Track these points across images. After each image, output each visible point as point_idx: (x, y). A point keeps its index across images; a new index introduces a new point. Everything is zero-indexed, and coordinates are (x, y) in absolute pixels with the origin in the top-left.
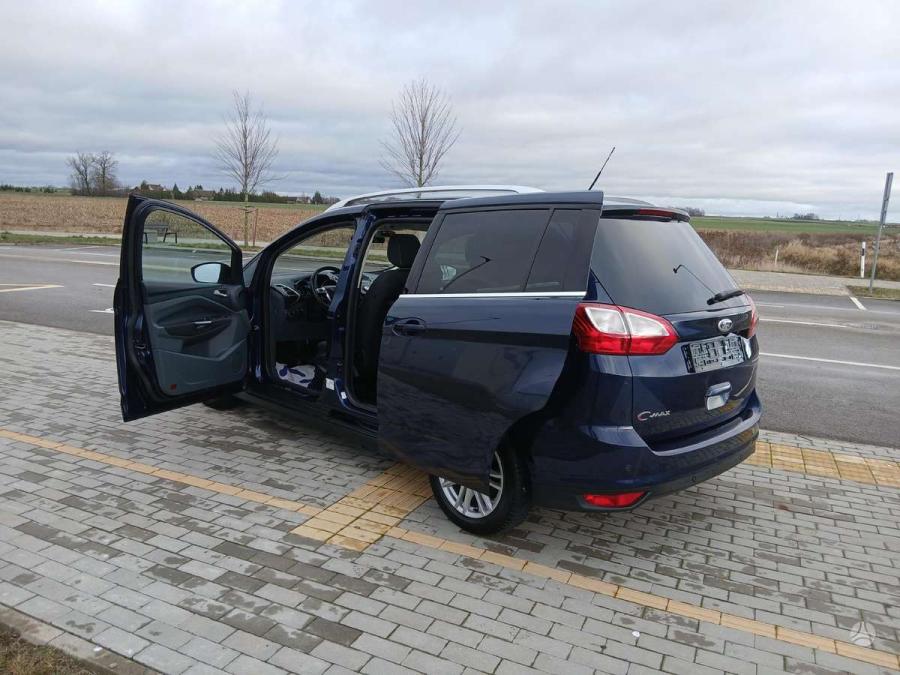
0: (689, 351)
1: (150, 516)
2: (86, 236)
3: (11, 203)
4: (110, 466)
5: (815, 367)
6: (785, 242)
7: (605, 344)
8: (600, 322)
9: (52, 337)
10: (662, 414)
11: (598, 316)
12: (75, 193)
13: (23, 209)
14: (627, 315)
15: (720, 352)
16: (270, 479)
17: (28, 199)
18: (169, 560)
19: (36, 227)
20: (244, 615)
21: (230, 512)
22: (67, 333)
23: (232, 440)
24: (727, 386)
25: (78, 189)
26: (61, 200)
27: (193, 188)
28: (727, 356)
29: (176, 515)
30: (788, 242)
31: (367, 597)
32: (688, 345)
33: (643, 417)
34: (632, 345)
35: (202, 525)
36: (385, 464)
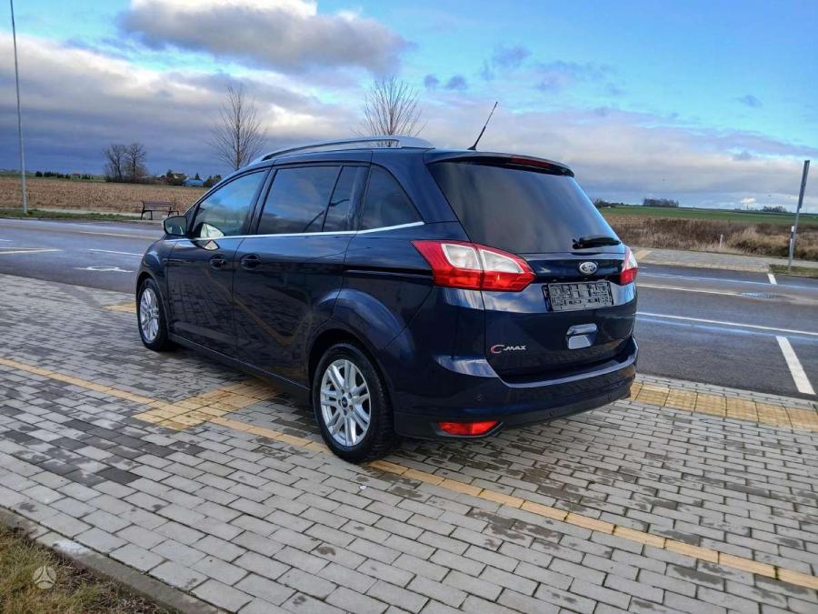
0: (547, 290)
1: (27, 401)
2: (102, 213)
3: (49, 187)
4: (18, 370)
5: (689, 325)
6: (741, 229)
7: (460, 279)
8: (456, 258)
9: (29, 285)
10: (517, 348)
11: (454, 252)
12: (109, 180)
13: (58, 192)
14: (482, 251)
15: (586, 294)
16: (141, 383)
17: (65, 184)
18: (23, 428)
19: (64, 207)
20: (56, 463)
21: (91, 402)
22: (44, 282)
23: (127, 357)
24: (593, 327)
25: (111, 176)
26: (94, 185)
27: (213, 177)
28: (593, 297)
29: (48, 402)
30: (744, 230)
31: (163, 458)
32: (547, 286)
33: (496, 349)
34: (486, 280)
35: (64, 409)
36: (242, 378)
